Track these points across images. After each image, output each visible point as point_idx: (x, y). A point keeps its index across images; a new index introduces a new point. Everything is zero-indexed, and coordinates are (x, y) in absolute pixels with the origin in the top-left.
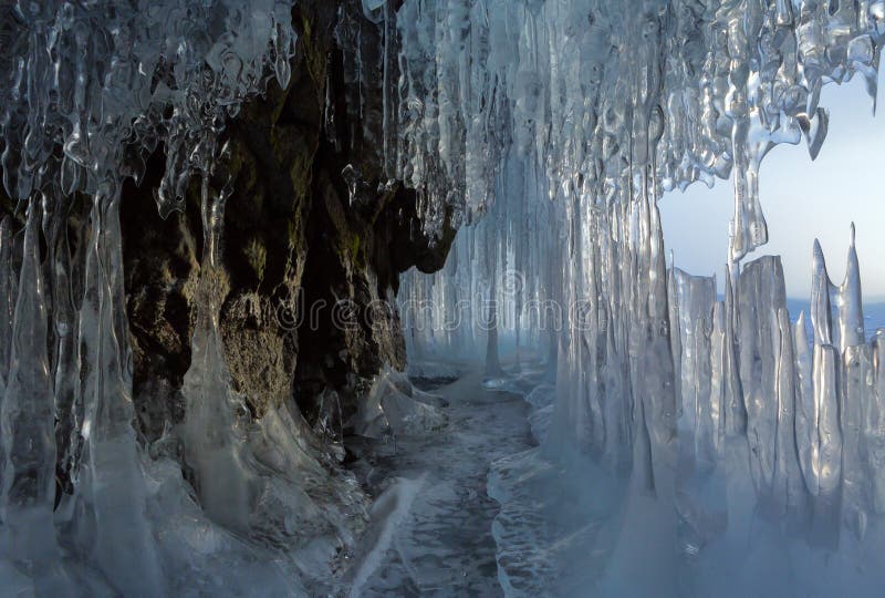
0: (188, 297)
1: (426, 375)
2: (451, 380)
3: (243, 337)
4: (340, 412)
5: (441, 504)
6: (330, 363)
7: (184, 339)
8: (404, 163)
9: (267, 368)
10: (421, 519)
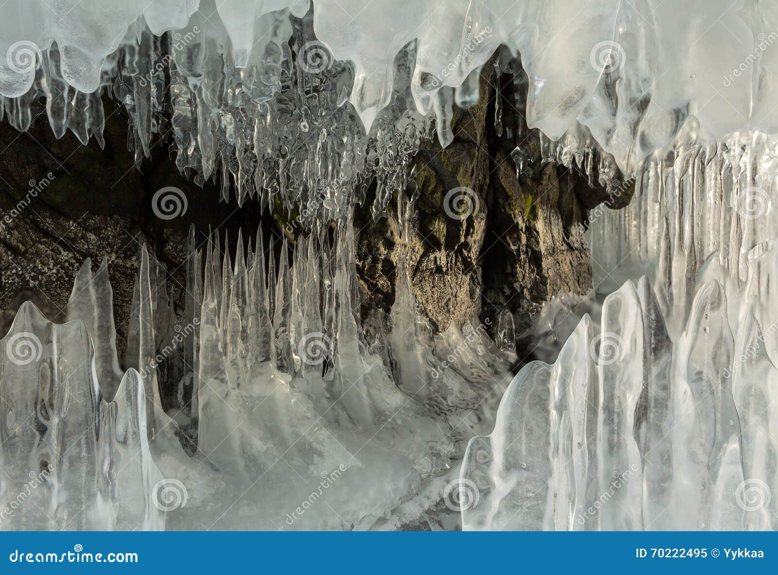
0: (394, 261)
3: (434, 279)
4: (514, 327)
6: (507, 291)
9: (449, 299)
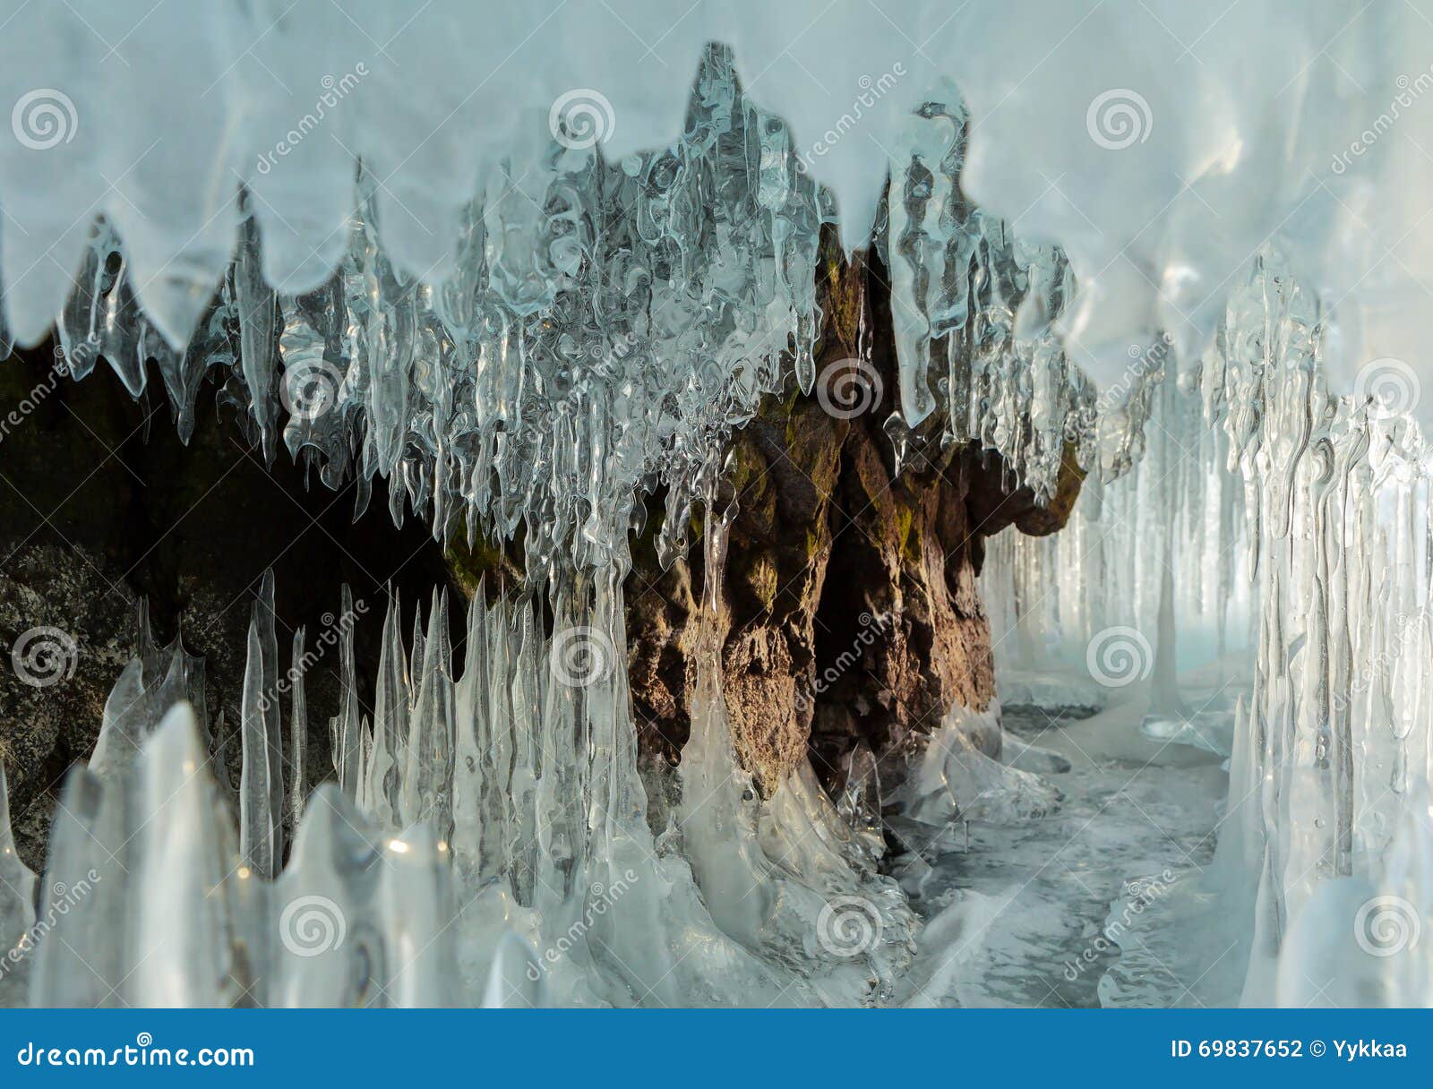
0: (686, 650)
1: (1038, 702)
2: (1089, 712)
3: (745, 686)
4: (878, 784)
5: (1036, 939)
6: (864, 709)
7: (679, 702)
8: (983, 409)
9: (777, 730)
10: (1000, 959)
